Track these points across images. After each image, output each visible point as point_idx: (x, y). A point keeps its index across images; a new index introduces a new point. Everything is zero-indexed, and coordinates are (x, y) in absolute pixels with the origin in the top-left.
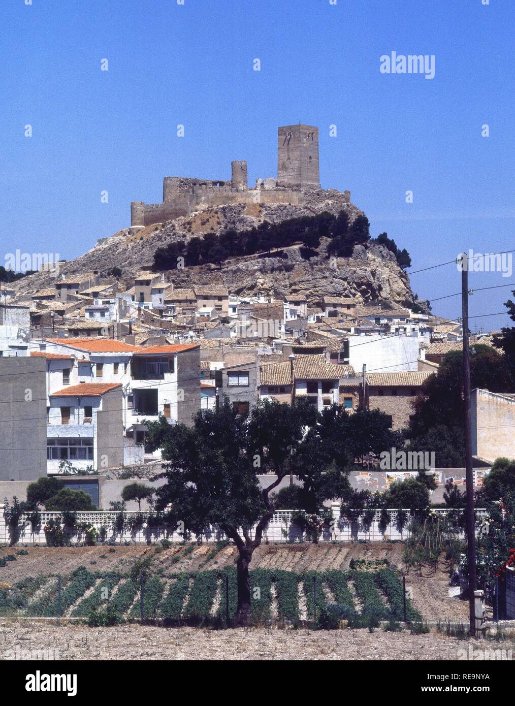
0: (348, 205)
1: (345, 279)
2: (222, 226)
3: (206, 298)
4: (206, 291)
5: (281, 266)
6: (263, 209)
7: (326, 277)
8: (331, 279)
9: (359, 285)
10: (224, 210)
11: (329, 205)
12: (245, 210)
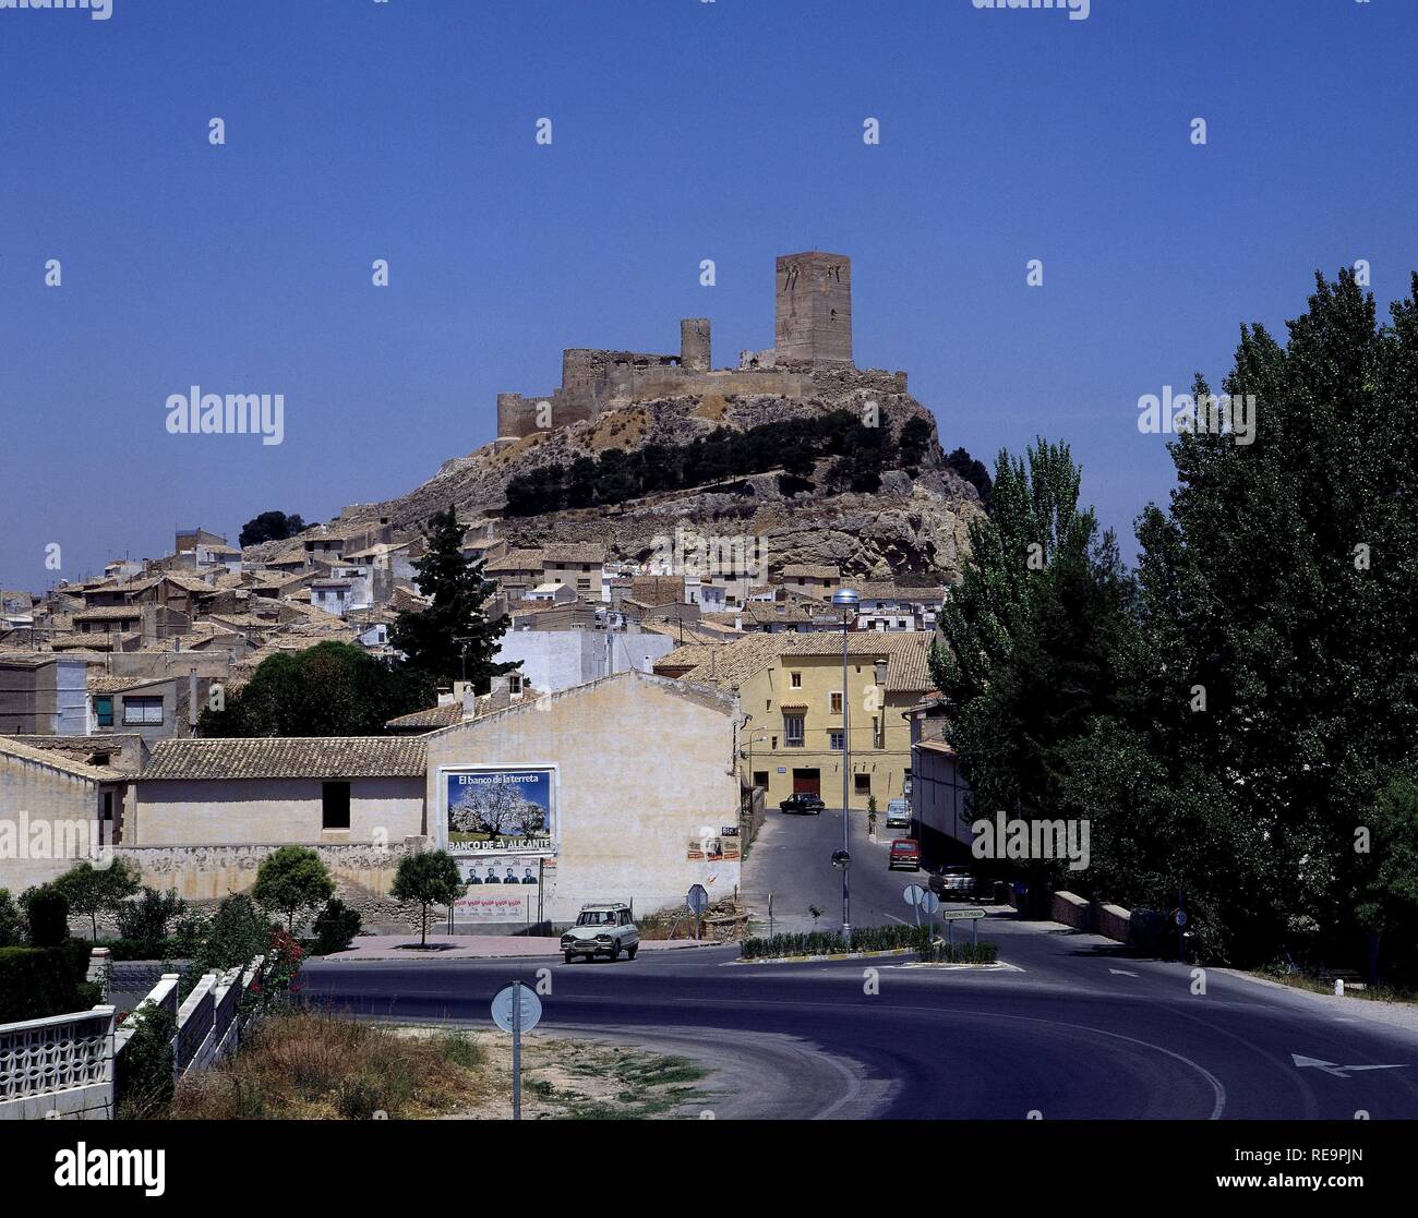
0: (900, 398)
1: (854, 533)
2: (648, 437)
3: (560, 566)
4: (565, 554)
5: (734, 508)
6: (730, 406)
7: (816, 529)
8: (826, 533)
9: (883, 543)
10: (659, 408)
11: (861, 397)
12: (698, 407)
